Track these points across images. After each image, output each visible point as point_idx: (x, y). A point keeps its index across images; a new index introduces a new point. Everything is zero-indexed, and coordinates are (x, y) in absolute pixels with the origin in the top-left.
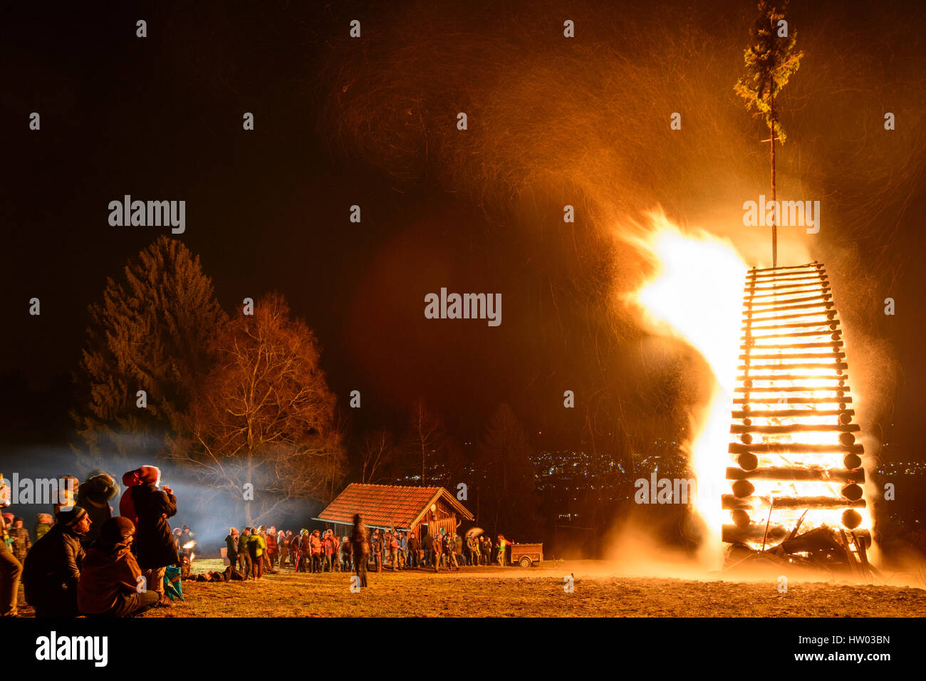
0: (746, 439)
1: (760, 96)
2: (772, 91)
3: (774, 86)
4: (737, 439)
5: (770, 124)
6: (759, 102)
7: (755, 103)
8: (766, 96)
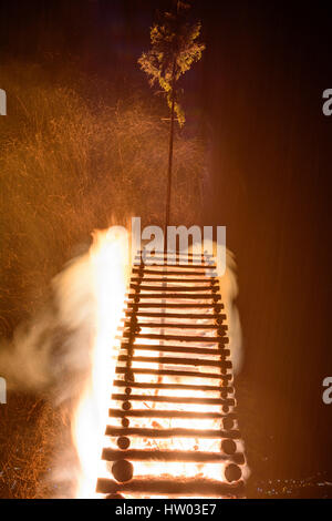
0: (124, 443)
1: (163, 75)
2: (174, 74)
3: (176, 69)
5: (170, 104)
6: (161, 80)
7: (157, 79)
8: (168, 76)
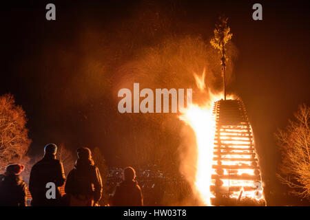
0: (220, 163)
4: (216, 163)
